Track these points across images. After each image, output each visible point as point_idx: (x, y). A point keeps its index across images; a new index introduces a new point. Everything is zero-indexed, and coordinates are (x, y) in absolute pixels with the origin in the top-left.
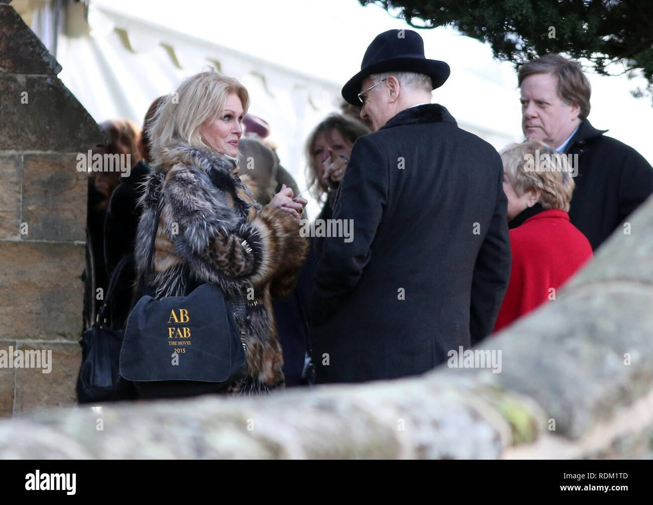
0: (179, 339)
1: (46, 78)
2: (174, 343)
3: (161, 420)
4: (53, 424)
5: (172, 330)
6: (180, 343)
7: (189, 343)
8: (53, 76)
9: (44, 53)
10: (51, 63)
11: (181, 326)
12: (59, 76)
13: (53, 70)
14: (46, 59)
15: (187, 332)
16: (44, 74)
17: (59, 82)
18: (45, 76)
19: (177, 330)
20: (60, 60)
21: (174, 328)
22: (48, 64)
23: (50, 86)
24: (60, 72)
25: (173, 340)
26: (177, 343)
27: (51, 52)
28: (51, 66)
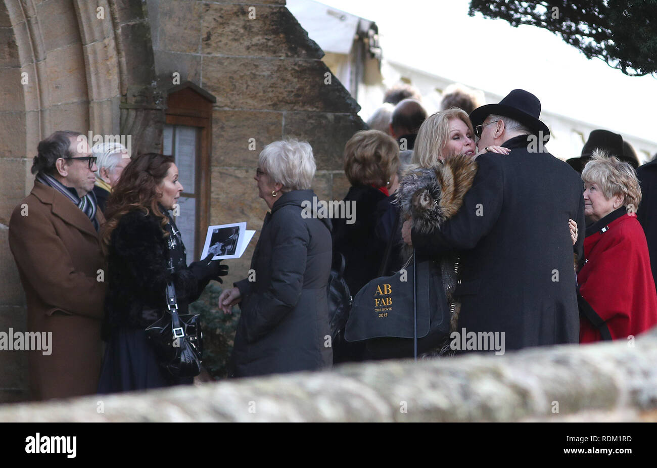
0: (383, 307)
1: (349, 115)
2: (379, 310)
3: (437, 372)
4: (355, 376)
5: (378, 300)
6: (383, 310)
7: (390, 309)
8: (355, 114)
9: (348, 96)
10: (353, 104)
11: (385, 297)
12: (359, 114)
13: (354, 109)
14: (349, 101)
15: (389, 301)
16: (348, 112)
17: (359, 118)
18: (348, 114)
19: (381, 300)
20: (360, 102)
21: (379, 299)
22: (351, 105)
23: (352, 121)
24: (359, 111)
25: (378, 308)
26: (381, 310)
27: (353, 96)
28: (352, 107)
